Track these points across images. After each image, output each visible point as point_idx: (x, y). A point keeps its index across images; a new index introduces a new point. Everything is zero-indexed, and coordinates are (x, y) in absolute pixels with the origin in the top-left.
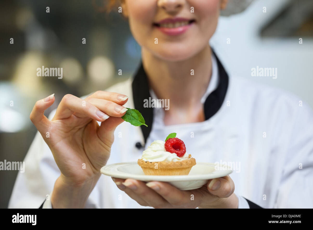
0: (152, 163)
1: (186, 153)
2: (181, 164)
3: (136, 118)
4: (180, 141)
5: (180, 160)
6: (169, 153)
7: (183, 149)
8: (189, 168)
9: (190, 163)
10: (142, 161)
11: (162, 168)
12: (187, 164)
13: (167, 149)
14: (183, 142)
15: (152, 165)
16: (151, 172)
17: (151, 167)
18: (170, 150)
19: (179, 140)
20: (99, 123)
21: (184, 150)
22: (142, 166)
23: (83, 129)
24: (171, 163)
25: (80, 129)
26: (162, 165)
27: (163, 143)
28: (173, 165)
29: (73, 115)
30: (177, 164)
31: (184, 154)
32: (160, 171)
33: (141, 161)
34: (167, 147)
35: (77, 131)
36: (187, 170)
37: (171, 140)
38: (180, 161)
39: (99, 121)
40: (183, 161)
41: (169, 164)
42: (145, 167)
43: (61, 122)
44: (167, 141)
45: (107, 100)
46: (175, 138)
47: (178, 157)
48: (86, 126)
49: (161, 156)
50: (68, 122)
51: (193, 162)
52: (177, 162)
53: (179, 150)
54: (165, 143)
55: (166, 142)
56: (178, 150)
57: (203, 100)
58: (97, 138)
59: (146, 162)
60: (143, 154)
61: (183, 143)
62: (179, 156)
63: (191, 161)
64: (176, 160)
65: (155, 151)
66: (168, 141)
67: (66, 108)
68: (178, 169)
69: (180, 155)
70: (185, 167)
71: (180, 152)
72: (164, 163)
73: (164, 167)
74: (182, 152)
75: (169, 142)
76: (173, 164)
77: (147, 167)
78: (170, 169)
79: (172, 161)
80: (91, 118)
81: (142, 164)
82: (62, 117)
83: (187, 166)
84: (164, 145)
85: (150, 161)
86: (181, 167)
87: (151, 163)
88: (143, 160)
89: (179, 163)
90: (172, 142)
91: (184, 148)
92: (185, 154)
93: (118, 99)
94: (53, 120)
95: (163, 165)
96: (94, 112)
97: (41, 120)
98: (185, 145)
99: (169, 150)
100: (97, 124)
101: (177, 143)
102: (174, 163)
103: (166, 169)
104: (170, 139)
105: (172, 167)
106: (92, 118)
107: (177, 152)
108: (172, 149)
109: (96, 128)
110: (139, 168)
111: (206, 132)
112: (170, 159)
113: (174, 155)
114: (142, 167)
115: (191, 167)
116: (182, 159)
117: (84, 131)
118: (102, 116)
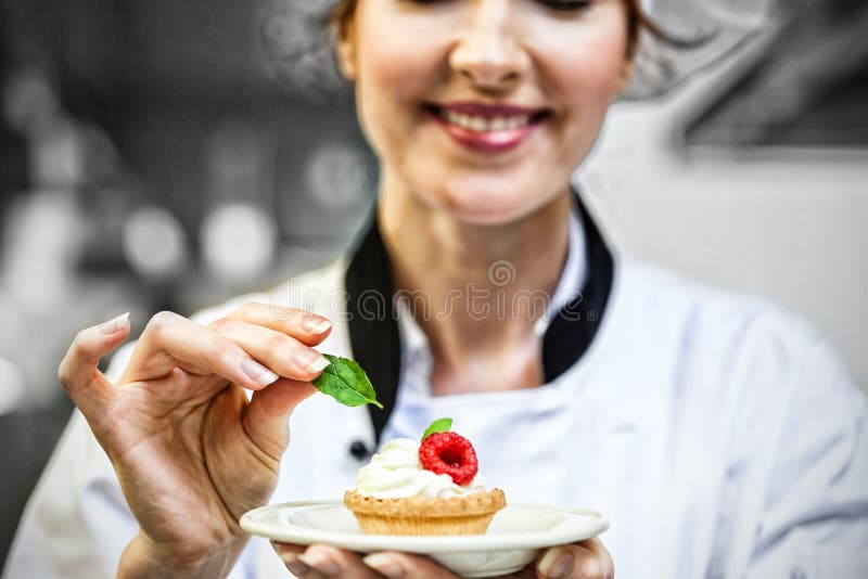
0: (384, 502)
1: (479, 474)
2: (464, 505)
3: (351, 383)
4: (460, 442)
5: (460, 493)
6: (430, 474)
7: (469, 463)
8: (485, 515)
9: (490, 501)
10: (356, 497)
11: (409, 514)
12: (481, 506)
13: (427, 464)
14: (469, 442)
15: (383, 506)
16: (382, 526)
17: (380, 513)
18: (435, 465)
19: (459, 437)
20: (249, 394)
21: (472, 467)
22: (357, 509)
23: (203, 409)
24: (436, 503)
25: (195, 408)
26: (410, 507)
27: (414, 445)
28: (440, 508)
29: (177, 370)
30: (453, 504)
31: (472, 478)
32: (405, 524)
33: (352, 496)
34: (425, 456)
35: (189, 413)
36: (480, 522)
37: (436, 437)
38: (461, 496)
39: (249, 388)
40: (470, 498)
41: (431, 503)
42: (364, 512)
43: (143, 388)
44: (427, 439)
45: (273, 328)
46: (447, 433)
47: (455, 486)
48: (213, 400)
49: (407, 482)
50: (164, 389)
51: (497, 502)
52: (452, 499)
53: (460, 466)
54: (420, 445)
55: (423, 444)
56: (457, 465)
57: (541, 326)
58: (243, 436)
59: (367, 499)
60: (360, 477)
61: (471, 446)
62: (459, 484)
63: (493, 498)
64: (449, 495)
65: (394, 469)
66: (428, 441)
67: (159, 349)
68: (456, 518)
69: (462, 480)
70: (473, 513)
71: (460, 472)
72: (417, 503)
73: (417, 513)
74: (467, 472)
75: (431, 443)
76: (440, 504)
77: (369, 512)
78: (432, 518)
79: (439, 497)
80: (225, 380)
81: (357, 504)
82: (146, 376)
83: (482, 512)
84: (417, 451)
85: (378, 495)
86: (464, 513)
87: (380, 501)
88: (359, 493)
89: (459, 502)
90: (440, 444)
91: (472, 460)
92: (475, 478)
93: (304, 329)
94: (120, 384)
95: (413, 506)
96: (235, 363)
97: (88, 384)
98: (476, 452)
99: (430, 464)
100: (244, 396)
101: (451, 446)
102: (445, 502)
103: (421, 519)
104: (433, 435)
105: (438, 514)
106: (229, 379)
107: (452, 470)
108: (440, 464)
109: (238, 407)
110: (349, 517)
111: (545, 415)
112: (433, 492)
113: (445, 480)
114: (356, 514)
115: (493, 513)
116: (465, 492)
117: (206, 413)
118: (259, 376)
